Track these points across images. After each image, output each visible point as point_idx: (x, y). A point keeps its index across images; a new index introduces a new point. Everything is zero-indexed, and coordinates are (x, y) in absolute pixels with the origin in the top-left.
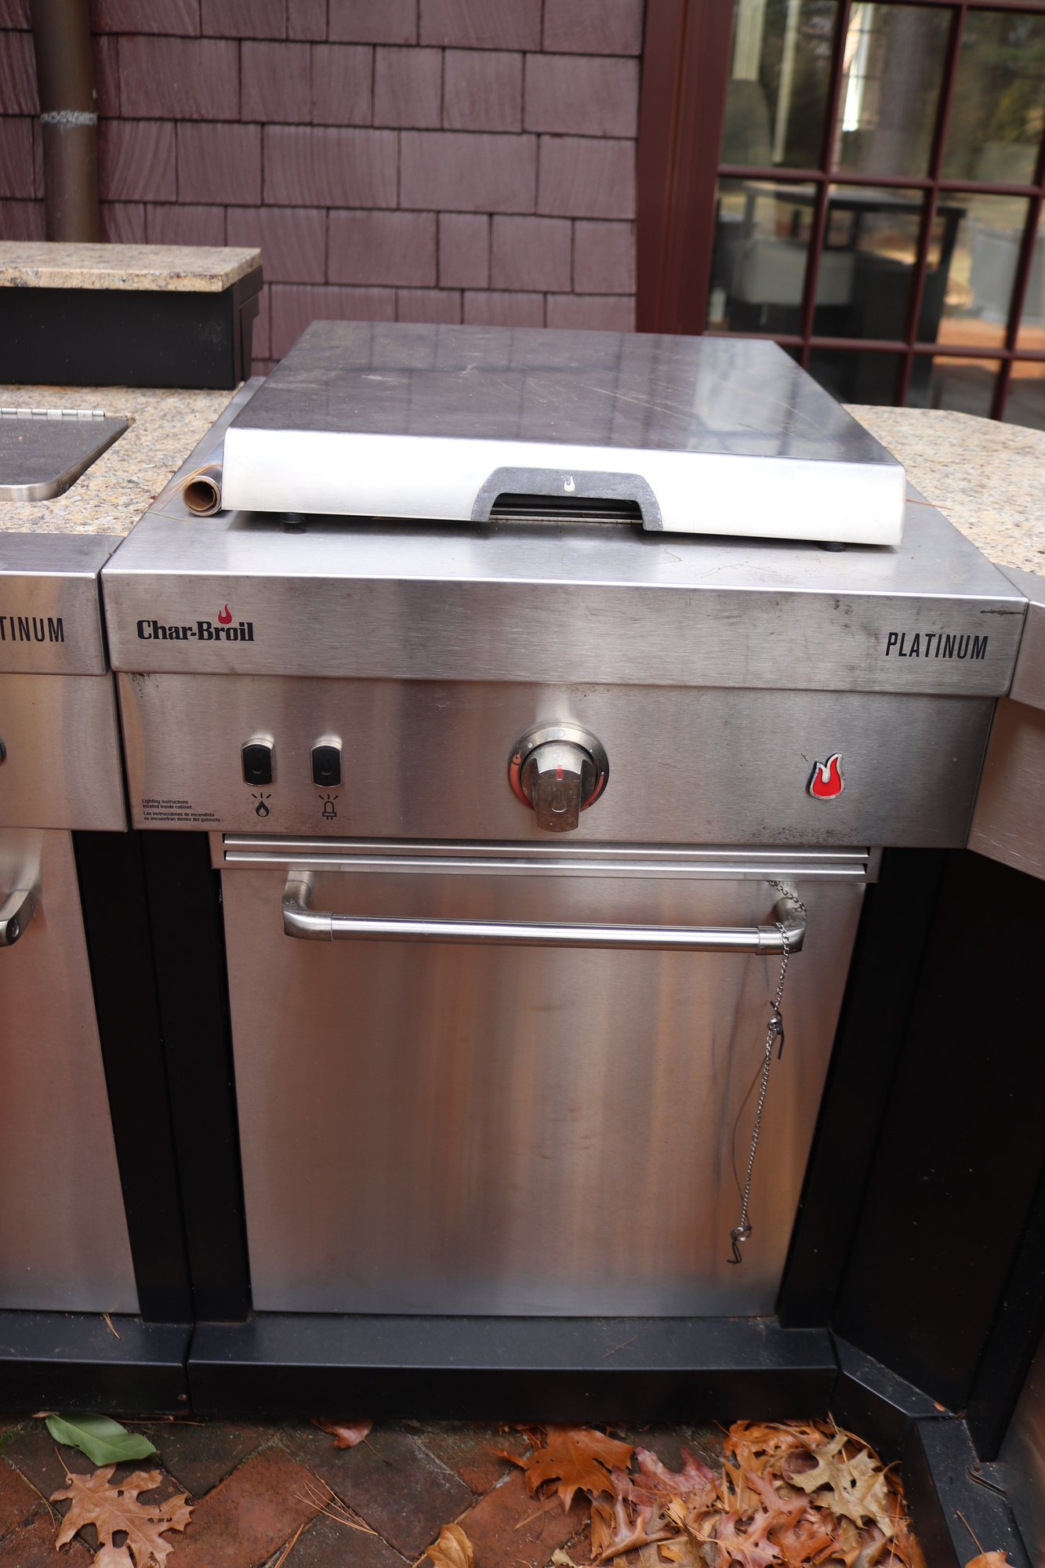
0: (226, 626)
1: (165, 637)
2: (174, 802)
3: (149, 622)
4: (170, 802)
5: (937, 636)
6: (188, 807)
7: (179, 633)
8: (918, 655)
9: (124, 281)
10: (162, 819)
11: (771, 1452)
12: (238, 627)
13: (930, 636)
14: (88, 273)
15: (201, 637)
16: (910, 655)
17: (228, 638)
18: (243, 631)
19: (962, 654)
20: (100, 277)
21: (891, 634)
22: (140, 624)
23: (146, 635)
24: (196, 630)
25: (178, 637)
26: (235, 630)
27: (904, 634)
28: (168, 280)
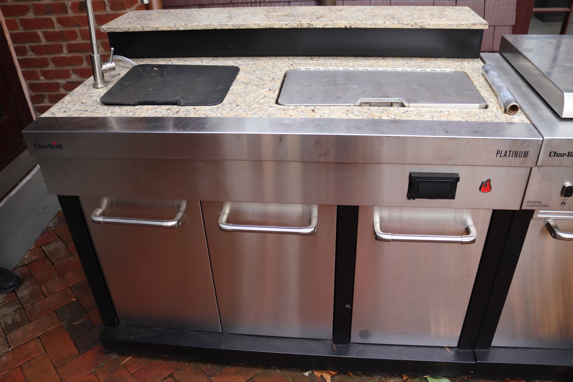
1: (557, 156)
2: (537, 202)
3: (553, 152)
6: (541, 203)
9: (457, 26)
10: (531, 206)
20: (449, 25)
22: (551, 153)
23: (551, 155)
24: (567, 154)
25: (561, 156)
28: (471, 25)
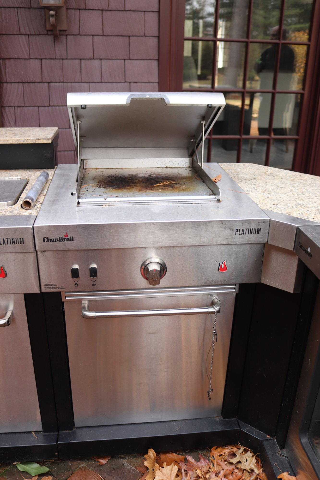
0: (66, 238)
1: (50, 241)
2: (53, 284)
3: (46, 238)
4: (51, 284)
5: (248, 229)
6: (56, 285)
7: (54, 240)
8: (243, 234)
9: (24, 141)
10: (49, 289)
11: (223, 454)
12: (70, 238)
13: (246, 229)
14: (14, 139)
15: (60, 241)
16: (242, 234)
17: (67, 241)
18: (71, 239)
19: (255, 233)
20: (17, 140)
21: (236, 229)
22: (44, 238)
23: (45, 241)
24: (58, 239)
25: (54, 241)
26: (69, 239)
27: (239, 229)
28: (36, 140)
